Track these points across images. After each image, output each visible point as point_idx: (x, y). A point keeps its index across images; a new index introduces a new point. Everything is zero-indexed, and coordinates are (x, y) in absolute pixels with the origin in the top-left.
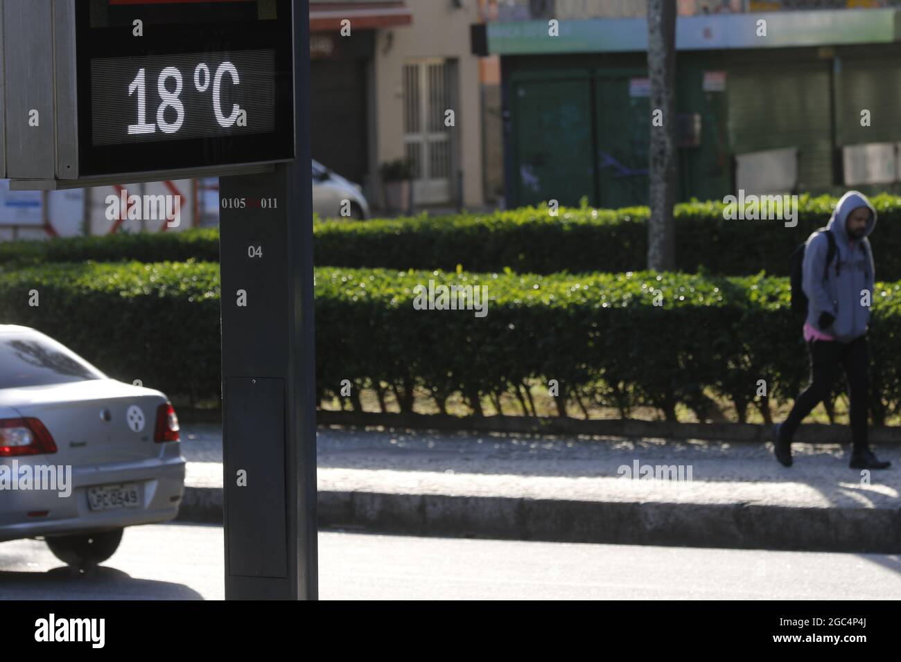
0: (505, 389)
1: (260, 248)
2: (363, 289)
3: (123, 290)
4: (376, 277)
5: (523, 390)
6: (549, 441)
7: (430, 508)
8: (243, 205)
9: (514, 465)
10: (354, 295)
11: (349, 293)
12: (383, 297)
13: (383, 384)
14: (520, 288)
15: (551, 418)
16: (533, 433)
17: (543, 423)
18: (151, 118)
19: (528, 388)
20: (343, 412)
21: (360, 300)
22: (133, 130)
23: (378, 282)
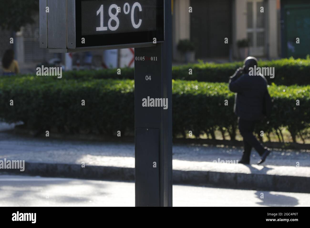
0: (272, 131)
1: (150, 76)
2: (216, 91)
3: (122, 90)
4: (221, 86)
5: (278, 131)
6: (289, 152)
7: (238, 178)
8: (143, 59)
9: (273, 161)
10: (212, 93)
11: (210, 92)
12: (223, 94)
13: (224, 129)
14: (278, 91)
15: (290, 143)
16: (282, 149)
17: (286, 145)
18: (106, 25)
19: (281, 131)
20: (208, 139)
21: (215, 95)
22: (98, 29)
23: (222, 88)
